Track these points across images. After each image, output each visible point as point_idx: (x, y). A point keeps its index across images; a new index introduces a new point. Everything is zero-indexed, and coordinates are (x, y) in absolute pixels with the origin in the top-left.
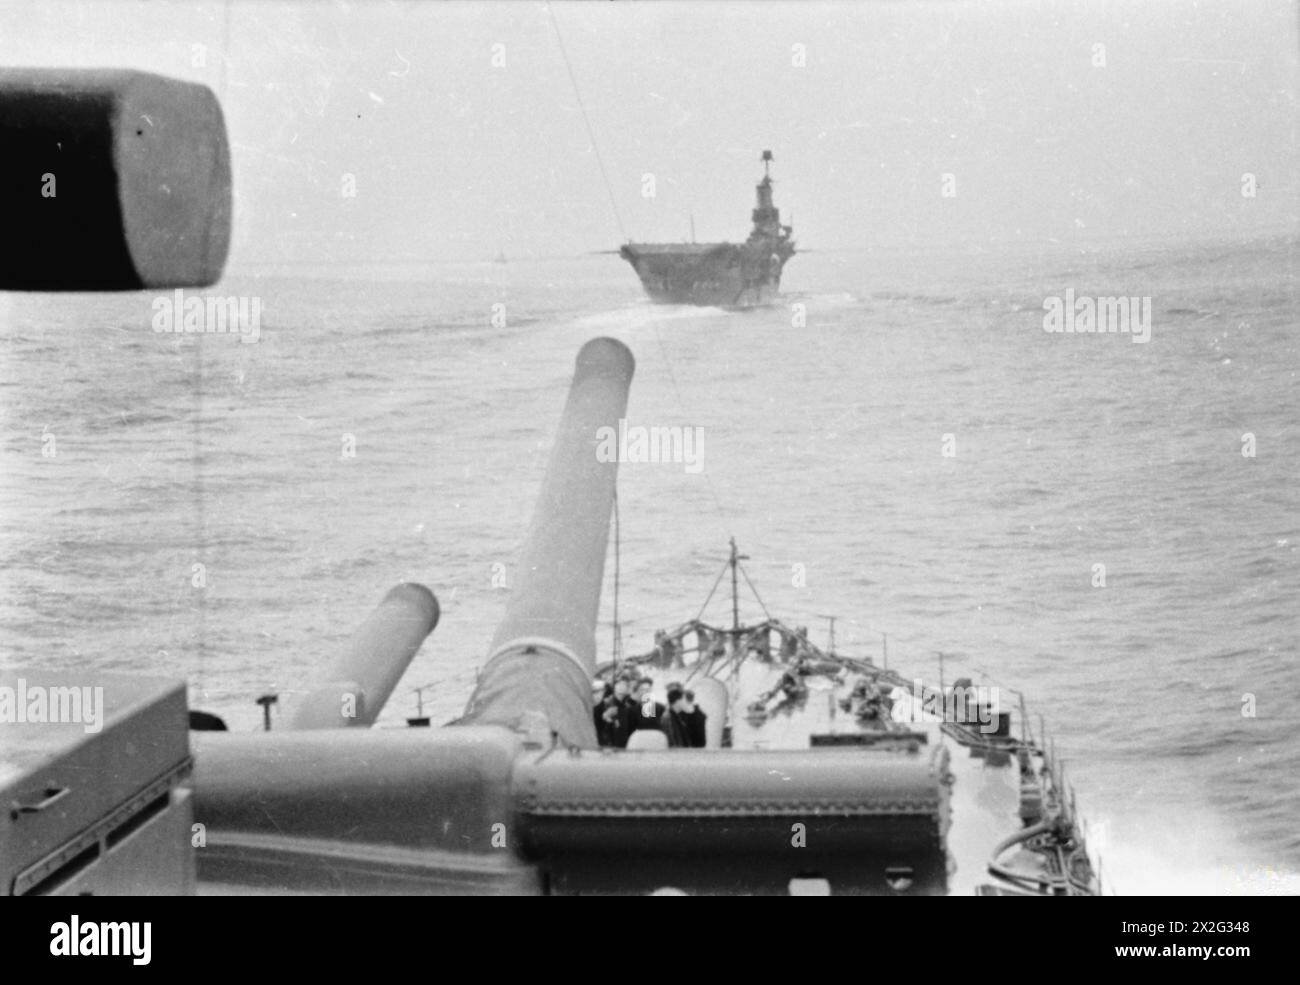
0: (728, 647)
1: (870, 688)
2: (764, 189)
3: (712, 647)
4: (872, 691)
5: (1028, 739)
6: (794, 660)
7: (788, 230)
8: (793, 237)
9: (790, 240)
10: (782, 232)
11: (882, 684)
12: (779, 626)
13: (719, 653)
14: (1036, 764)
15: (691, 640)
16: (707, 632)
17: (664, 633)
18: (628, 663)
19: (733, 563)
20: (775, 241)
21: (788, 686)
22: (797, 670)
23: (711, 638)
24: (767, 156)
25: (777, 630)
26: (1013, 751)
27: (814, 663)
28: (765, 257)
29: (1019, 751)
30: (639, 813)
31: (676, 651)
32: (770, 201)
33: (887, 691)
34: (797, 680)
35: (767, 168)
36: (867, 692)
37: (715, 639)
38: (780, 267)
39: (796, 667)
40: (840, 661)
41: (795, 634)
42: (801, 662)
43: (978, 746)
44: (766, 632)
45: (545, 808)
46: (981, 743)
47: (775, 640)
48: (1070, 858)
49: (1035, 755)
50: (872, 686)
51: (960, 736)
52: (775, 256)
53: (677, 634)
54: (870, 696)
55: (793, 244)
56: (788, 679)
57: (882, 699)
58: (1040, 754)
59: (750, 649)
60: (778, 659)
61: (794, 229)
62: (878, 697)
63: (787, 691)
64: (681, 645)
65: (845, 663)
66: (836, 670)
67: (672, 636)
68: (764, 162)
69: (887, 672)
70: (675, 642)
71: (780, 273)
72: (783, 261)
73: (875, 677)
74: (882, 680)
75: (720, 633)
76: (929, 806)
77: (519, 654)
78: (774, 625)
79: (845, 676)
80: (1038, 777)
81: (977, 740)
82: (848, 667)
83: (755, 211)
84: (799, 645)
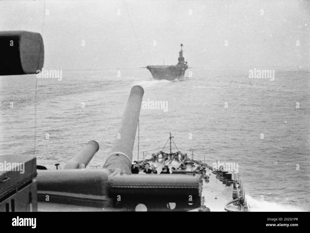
0: (169, 158)
1: (200, 167)
2: (181, 53)
3: (165, 157)
4: (201, 168)
5: (236, 180)
6: (183, 161)
7: (186, 63)
8: (188, 64)
9: (187, 65)
10: (185, 63)
11: (203, 167)
12: (181, 153)
13: (167, 159)
14: (237, 186)
15: (160, 156)
16: (164, 154)
17: (154, 154)
18: (145, 161)
19: (170, 138)
20: (183, 65)
21: (182, 167)
22: (184, 163)
23: (165, 155)
24: (182, 45)
25: (180, 154)
26: (232, 183)
27: (188, 162)
28: (181, 69)
29: (233, 183)
30: (135, 187)
31: (157, 158)
32: (182, 56)
33: (204, 168)
34: (184, 165)
35: (182, 48)
36: (200, 168)
37: (166, 156)
38: (185, 71)
39: (184, 162)
40: (194, 161)
41: (184, 155)
42: (185, 161)
43: (224, 181)
44: (178, 154)
45: (115, 186)
46: (225, 181)
47: (180, 156)
48: (243, 207)
49: (237, 184)
50: (201, 167)
51: (220, 179)
52: (183, 69)
53: (157, 154)
54: (201, 169)
55: (188, 66)
56: (182, 165)
57: (203, 170)
58: (238, 183)
59: (174, 158)
60: (180, 161)
61: (188, 62)
62: (202, 170)
63: (181, 168)
64: (158, 157)
65: (196, 162)
66: (193, 163)
67: (156, 155)
68: (181, 46)
69: (205, 164)
70: (157, 156)
71: (184, 73)
72: (185, 70)
73: (202, 165)
74: (204, 166)
75: (167, 154)
76: (197, 187)
77: (115, 156)
78: (180, 153)
79: (195, 165)
80: (237, 189)
81: (224, 180)
82: (196, 163)
83: (179, 58)
84: (185, 157)
